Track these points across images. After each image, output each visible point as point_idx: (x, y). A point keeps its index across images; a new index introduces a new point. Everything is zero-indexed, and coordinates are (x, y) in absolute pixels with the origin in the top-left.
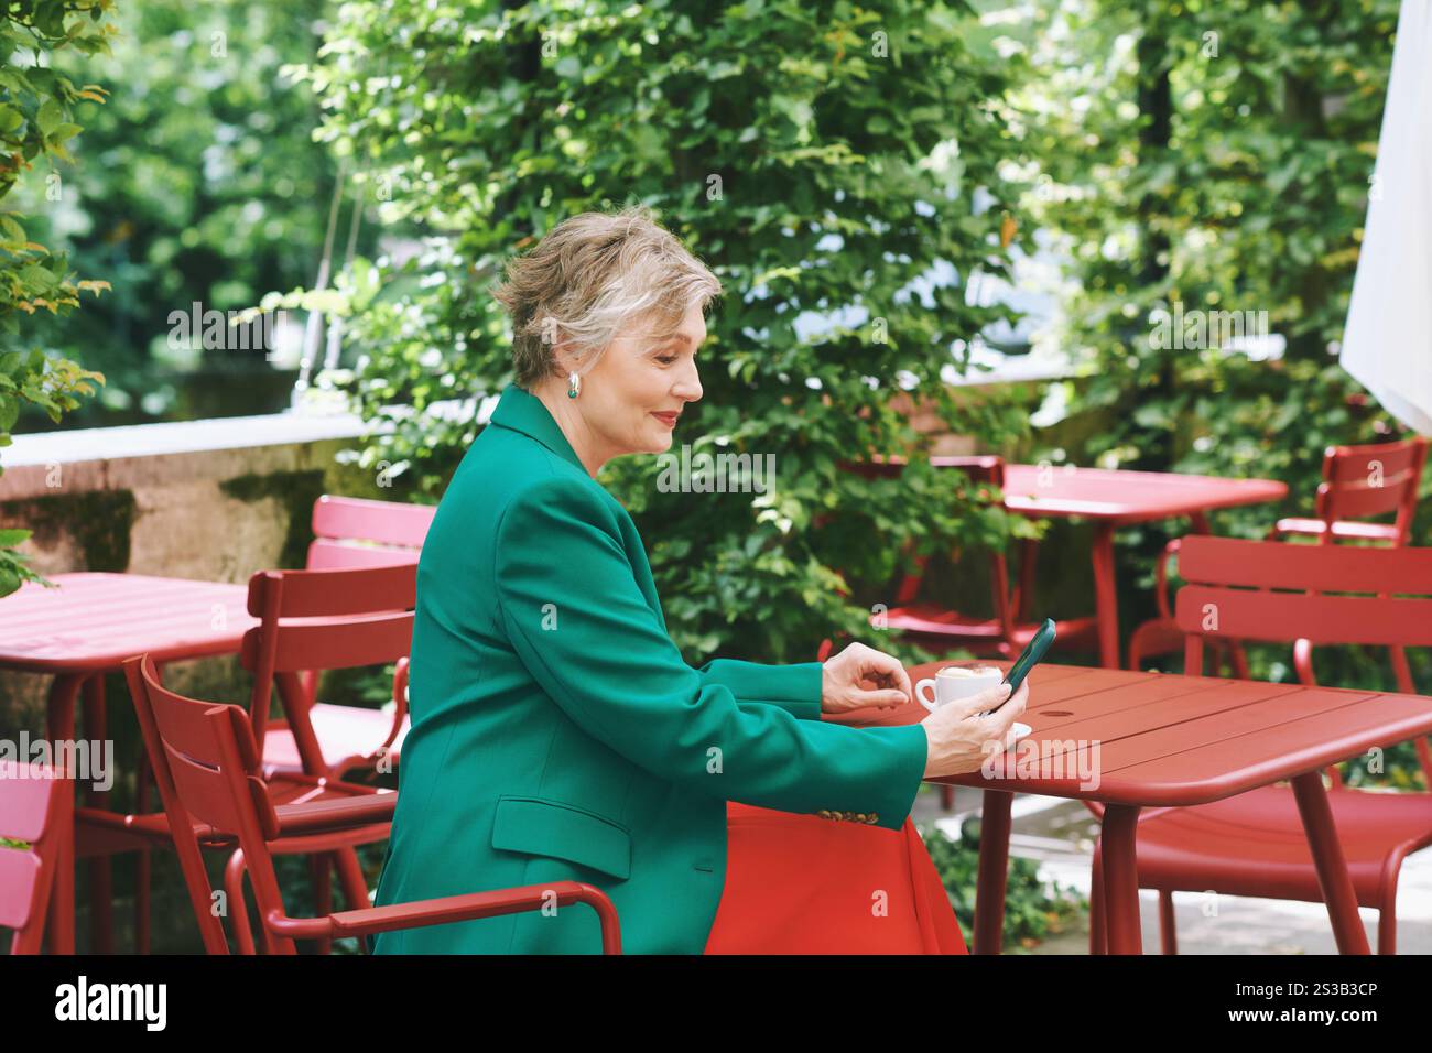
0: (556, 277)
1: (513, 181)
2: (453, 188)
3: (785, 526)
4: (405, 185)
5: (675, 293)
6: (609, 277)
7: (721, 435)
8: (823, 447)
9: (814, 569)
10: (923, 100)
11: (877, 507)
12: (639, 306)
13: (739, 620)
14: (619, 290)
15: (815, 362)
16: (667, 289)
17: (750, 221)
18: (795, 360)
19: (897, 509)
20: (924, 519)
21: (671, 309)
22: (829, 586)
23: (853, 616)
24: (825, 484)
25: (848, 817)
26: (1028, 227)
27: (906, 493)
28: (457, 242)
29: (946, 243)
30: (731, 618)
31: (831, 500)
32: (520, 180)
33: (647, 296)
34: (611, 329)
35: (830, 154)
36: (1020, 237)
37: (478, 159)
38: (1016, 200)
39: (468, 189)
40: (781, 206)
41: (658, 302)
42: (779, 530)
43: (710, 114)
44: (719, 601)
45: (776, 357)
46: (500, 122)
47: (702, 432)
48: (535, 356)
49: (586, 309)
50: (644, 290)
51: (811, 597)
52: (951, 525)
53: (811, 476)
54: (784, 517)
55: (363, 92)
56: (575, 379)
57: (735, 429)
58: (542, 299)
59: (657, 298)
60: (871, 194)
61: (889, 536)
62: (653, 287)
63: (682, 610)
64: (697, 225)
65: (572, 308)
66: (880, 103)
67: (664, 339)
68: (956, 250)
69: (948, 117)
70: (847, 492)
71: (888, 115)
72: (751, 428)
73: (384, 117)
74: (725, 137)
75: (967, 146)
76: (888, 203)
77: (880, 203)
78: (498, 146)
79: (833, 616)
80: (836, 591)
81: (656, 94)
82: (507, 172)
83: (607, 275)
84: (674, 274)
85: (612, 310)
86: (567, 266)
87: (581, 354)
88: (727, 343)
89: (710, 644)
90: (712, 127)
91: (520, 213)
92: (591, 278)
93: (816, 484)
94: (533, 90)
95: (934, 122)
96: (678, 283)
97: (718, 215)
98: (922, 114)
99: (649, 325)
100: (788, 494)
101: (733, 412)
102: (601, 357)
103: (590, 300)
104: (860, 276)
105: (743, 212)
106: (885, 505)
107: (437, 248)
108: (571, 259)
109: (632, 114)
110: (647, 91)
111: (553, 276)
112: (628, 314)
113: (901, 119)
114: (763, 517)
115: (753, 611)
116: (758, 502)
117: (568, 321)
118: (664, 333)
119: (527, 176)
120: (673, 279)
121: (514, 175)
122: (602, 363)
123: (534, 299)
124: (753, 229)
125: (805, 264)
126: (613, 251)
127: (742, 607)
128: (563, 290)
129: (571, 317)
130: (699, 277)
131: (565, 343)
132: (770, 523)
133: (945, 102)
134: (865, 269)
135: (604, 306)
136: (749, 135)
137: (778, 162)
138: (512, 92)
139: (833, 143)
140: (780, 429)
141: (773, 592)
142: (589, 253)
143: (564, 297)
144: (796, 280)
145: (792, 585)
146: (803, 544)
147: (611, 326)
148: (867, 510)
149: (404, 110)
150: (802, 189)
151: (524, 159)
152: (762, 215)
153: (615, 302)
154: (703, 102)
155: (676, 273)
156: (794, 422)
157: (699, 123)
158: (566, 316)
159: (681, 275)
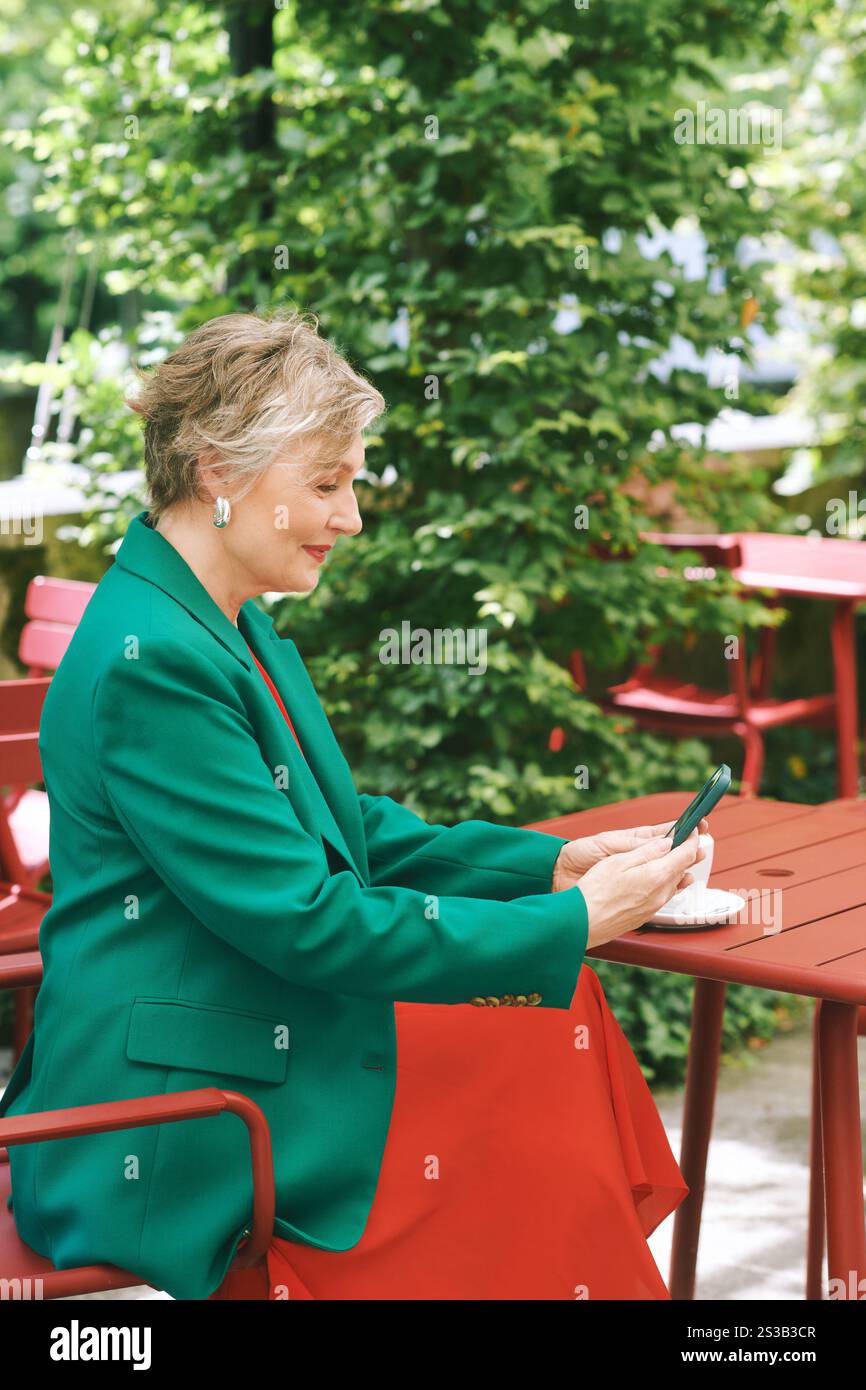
0: (206, 387)
1: (236, 257)
2: (183, 257)
3: (507, 620)
4: (132, 255)
5: (344, 414)
6: (270, 393)
7: (444, 525)
8: (550, 538)
9: (539, 663)
10: (664, 177)
11: (608, 599)
12: (305, 427)
13: (462, 713)
14: (281, 408)
15: (544, 449)
16: (336, 409)
17: (476, 304)
18: (522, 449)
19: (627, 599)
20: (657, 609)
21: (338, 432)
22: (555, 681)
23: (578, 712)
24: (552, 575)
25: (506, 1001)
26: (771, 307)
27: (638, 583)
28: (180, 318)
29: (684, 324)
30: (453, 711)
31: (558, 592)
32: (244, 256)
33: (313, 415)
34: (270, 452)
35: (560, 236)
36: (762, 316)
37: (201, 232)
38: (758, 279)
39: (196, 260)
40: (510, 289)
41: (325, 424)
42: (501, 625)
43: (439, 190)
44: (442, 694)
45: (503, 445)
46: (224, 194)
47: (425, 520)
48: (178, 478)
49: (244, 426)
50: (310, 408)
51: (535, 693)
52: (684, 615)
53: (537, 568)
54: (506, 610)
55: (87, 161)
56: (223, 505)
57: (460, 518)
58: (188, 412)
59: (324, 419)
60: (605, 276)
61: (619, 626)
62: (320, 406)
63: (404, 702)
64: (423, 306)
65: (228, 426)
66: (617, 180)
67: (328, 466)
68: (695, 331)
69: (688, 194)
70: (575, 584)
71: (625, 192)
72: (476, 518)
73: (108, 185)
74: (453, 215)
75: (709, 225)
76: (623, 285)
77: (615, 285)
78: (222, 218)
79: (559, 711)
80: (561, 687)
81: (382, 169)
82: (229, 246)
83: (267, 390)
84: (342, 393)
85: (274, 430)
86: (221, 378)
87: (232, 478)
88: (452, 429)
89: (431, 738)
90: (440, 204)
91: (245, 288)
92: (251, 392)
93: (543, 575)
94: (255, 163)
95: (674, 200)
96: (348, 403)
97: (446, 297)
98: (661, 191)
99: (314, 449)
100: (513, 586)
101: (458, 501)
102: (255, 484)
103: (249, 418)
104: (592, 358)
105: (470, 295)
106: (617, 595)
107: (158, 324)
108: (225, 367)
109: (358, 189)
110: (372, 166)
111: (203, 386)
112: (293, 435)
113: (639, 195)
114: (485, 611)
115: (476, 706)
116: (480, 596)
117: (223, 441)
118: (330, 459)
119: (250, 252)
120: (340, 397)
121: (235, 250)
122: (256, 489)
123: (180, 413)
124: (480, 312)
125: (535, 348)
126: (274, 362)
127: (465, 701)
128: (215, 402)
129: (226, 436)
130: (368, 396)
131: (214, 466)
132: (491, 617)
133: (685, 178)
134: (598, 351)
135: (264, 426)
136: (477, 212)
137: (507, 245)
138: (236, 165)
139: (565, 222)
140: (504, 519)
141: (496, 687)
142: (245, 364)
143: (216, 412)
144: (522, 366)
145: (516, 680)
146: (528, 637)
147: (270, 448)
148: (597, 601)
149: (129, 178)
150: (534, 272)
151: (247, 233)
152: (490, 298)
153: (276, 421)
154: (430, 177)
155: (344, 391)
156: (521, 513)
157: (425, 200)
158: (222, 433)
159: (349, 394)
